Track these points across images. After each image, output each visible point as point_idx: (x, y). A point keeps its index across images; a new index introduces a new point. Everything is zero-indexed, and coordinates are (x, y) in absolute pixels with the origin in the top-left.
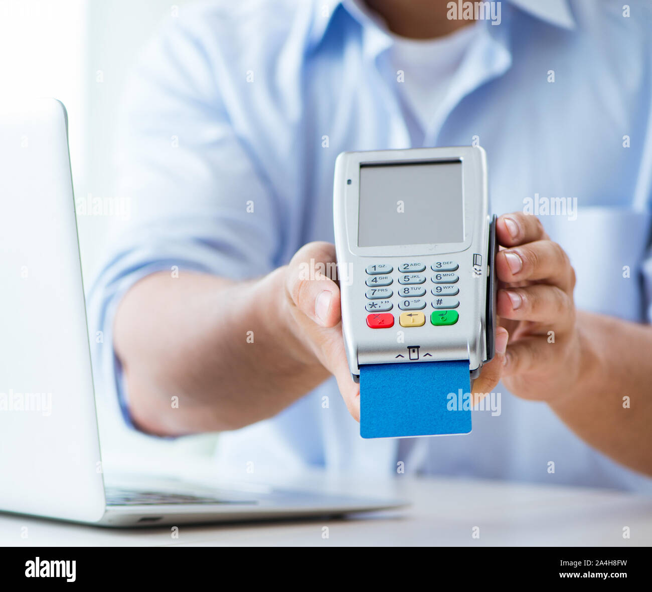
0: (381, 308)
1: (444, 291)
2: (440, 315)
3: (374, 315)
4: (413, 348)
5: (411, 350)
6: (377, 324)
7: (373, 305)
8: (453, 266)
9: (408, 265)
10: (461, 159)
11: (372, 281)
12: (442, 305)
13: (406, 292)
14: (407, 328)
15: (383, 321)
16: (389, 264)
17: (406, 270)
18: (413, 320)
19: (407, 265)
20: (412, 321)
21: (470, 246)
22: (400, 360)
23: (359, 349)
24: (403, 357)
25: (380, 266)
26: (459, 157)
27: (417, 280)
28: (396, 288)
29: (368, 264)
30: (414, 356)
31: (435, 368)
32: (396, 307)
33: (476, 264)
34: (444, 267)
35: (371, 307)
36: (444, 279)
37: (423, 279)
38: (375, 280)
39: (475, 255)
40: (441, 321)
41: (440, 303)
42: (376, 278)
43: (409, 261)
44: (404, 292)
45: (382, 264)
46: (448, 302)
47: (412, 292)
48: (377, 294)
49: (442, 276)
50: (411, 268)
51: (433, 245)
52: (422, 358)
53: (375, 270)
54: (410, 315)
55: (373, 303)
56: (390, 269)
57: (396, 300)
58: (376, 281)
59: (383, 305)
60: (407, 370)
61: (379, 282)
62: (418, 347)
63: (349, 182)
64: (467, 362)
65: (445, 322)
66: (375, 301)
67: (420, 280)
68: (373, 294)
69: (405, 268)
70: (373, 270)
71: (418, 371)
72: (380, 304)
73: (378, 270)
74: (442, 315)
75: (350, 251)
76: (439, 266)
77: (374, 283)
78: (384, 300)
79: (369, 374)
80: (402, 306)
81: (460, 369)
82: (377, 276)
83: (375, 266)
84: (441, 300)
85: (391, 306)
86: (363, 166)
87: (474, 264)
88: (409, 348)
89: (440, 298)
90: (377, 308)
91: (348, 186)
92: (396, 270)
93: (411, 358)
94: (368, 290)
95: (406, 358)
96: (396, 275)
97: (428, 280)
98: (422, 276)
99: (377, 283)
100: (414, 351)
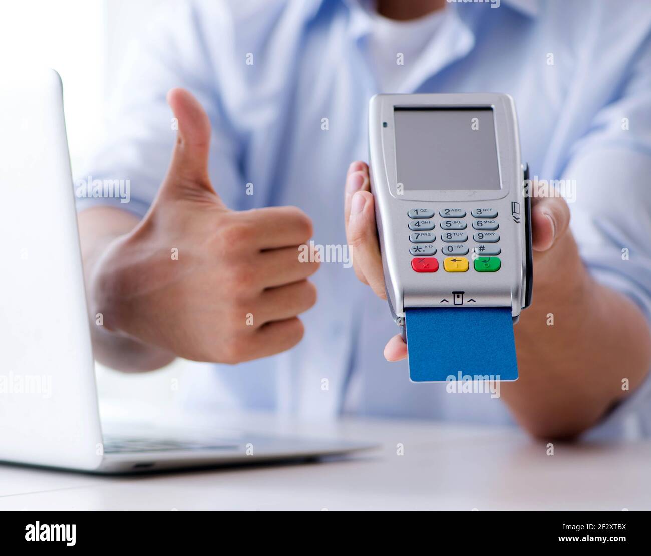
0: (425, 253)
1: (486, 238)
2: (483, 262)
3: (419, 259)
4: (458, 293)
5: (456, 295)
6: (422, 268)
7: (417, 249)
8: (493, 214)
9: (449, 211)
10: (493, 106)
11: (415, 225)
12: (484, 252)
13: (449, 237)
14: (451, 273)
15: (428, 265)
16: (431, 209)
17: (447, 215)
18: (457, 265)
19: (447, 211)
20: (456, 267)
21: (508, 194)
22: (444, 304)
23: (405, 292)
24: (447, 301)
25: (422, 211)
26: (490, 105)
27: (459, 226)
28: (438, 233)
29: (410, 208)
30: (458, 301)
31: (478, 314)
32: (439, 252)
33: (515, 212)
34: (484, 214)
35: (416, 251)
36: (485, 226)
37: (465, 226)
38: (417, 224)
39: (513, 204)
40: (484, 267)
41: (483, 250)
42: (418, 222)
43: (450, 207)
44: (447, 237)
45: (424, 209)
46: (490, 248)
47: (454, 238)
48: (420, 239)
49: (483, 223)
50: (452, 214)
51: (472, 191)
52: (466, 303)
53: (417, 214)
54: (454, 261)
55: (417, 247)
56: (431, 214)
57: (439, 245)
58: (419, 226)
59: (427, 249)
60: (451, 315)
61: (422, 226)
62: (462, 293)
63: (385, 125)
64: (509, 309)
65: (487, 269)
66: (420, 245)
67: (462, 226)
68: (417, 238)
69: (446, 214)
70: (415, 214)
71: (463, 316)
72: (423, 248)
73: (420, 214)
74: (485, 262)
75: (391, 193)
76: (480, 213)
77: (417, 227)
78: (428, 245)
79: (415, 316)
80: (445, 251)
81: (503, 315)
82: (420, 220)
83: (417, 211)
84: (483, 247)
85: (434, 251)
86: (397, 109)
87: (513, 212)
88: (454, 293)
89: (482, 244)
90: (422, 252)
91: (385, 128)
92: (437, 215)
93: (455, 303)
94: (411, 234)
95: (450, 302)
96: (437, 220)
97: (469, 226)
98: (463, 222)
99: (420, 227)
100: (458, 296)
